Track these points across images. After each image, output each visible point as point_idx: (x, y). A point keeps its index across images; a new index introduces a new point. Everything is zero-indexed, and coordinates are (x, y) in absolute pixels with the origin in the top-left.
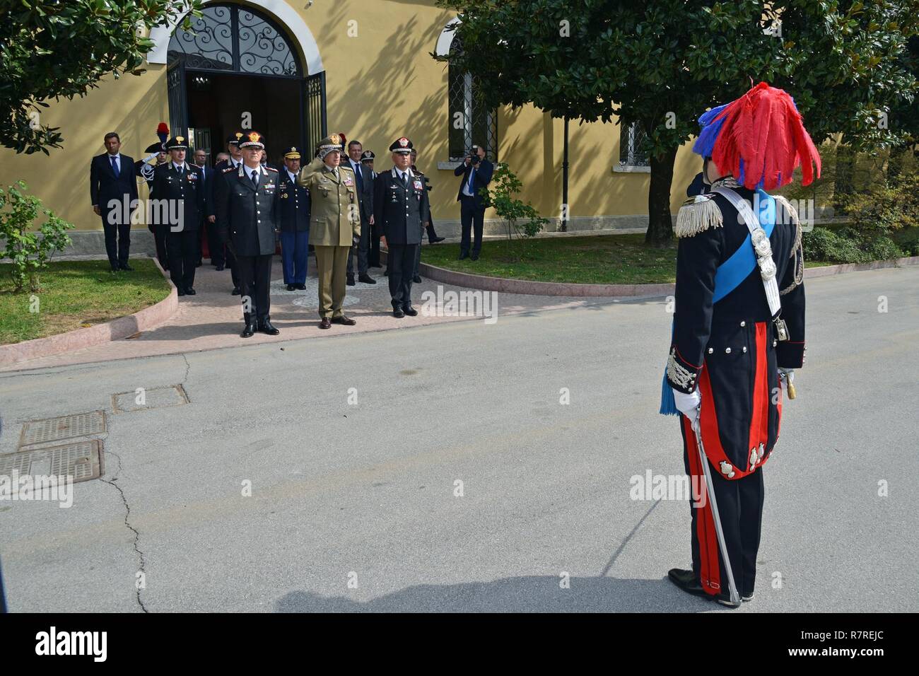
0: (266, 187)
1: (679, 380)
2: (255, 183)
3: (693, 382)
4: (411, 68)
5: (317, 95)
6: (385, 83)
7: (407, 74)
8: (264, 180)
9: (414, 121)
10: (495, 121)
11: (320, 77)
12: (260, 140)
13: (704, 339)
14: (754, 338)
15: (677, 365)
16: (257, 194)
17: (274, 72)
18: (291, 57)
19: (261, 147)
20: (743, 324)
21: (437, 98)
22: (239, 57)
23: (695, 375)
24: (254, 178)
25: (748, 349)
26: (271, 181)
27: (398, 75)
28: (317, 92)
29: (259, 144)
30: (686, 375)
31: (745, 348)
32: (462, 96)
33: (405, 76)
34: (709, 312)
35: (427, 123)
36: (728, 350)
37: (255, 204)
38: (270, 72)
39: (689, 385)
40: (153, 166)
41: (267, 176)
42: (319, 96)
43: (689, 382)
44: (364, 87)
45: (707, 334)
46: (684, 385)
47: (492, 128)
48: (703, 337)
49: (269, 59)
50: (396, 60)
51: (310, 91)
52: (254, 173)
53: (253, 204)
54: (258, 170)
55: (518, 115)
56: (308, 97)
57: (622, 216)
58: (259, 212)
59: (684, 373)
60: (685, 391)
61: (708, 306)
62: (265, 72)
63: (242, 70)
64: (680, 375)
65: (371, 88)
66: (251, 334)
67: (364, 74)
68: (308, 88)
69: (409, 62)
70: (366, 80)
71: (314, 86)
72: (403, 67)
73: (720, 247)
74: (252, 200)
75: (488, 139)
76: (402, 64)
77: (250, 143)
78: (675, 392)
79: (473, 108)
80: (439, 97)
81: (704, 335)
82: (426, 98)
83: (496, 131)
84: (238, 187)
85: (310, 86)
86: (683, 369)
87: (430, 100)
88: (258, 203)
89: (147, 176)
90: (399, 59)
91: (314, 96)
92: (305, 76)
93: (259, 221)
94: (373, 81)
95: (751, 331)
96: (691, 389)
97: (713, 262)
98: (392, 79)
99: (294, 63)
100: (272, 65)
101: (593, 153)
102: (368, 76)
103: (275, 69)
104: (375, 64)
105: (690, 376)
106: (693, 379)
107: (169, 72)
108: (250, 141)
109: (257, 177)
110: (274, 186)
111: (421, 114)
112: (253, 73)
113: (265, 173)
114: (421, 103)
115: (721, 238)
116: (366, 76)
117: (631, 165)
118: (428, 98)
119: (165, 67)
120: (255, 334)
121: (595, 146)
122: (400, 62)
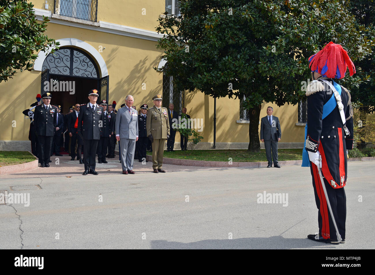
0: (98, 112)
1: (311, 147)
2: (93, 110)
3: (316, 147)
4: (144, 78)
5: (105, 85)
6: (132, 85)
7: (142, 81)
8: (98, 109)
9: (145, 100)
10: (183, 99)
11: (107, 78)
12: (97, 93)
13: (320, 132)
14: (338, 133)
15: (310, 142)
16: (94, 114)
17: (87, 76)
18: (95, 70)
19: (97, 96)
20: (333, 127)
21: (156, 91)
22: (73, 70)
23: (317, 145)
24: (93, 108)
25: (336, 136)
26: (100, 110)
27: (138, 82)
28: (105, 84)
29: (97, 94)
30: (314, 145)
31: (335, 136)
32: (168, 88)
33: (141, 82)
34: (321, 121)
35: (150, 102)
36: (329, 137)
37: (93, 118)
38: (85, 76)
39: (315, 149)
40: (33, 112)
41: (99, 108)
42: (106, 86)
43: (315, 148)
44: (122, 86)
45: (321, 130)
46: (313, 149)
47: (182, 102)
48: (319, 131)
49: (86, 71)
50: (138, 75)
51: (102, 84)
52: (93, 106)
53: (92, 118)
54: (95, 105)
55: (192, 99)
56: (101, 87)
57: (241, 143)
58: (94, 122)
59: (313, 144)
60: (314, 151)
61: (321, 119)
62: (83, 76)
63: (73, 75)
64: (312, 145)
65: (126, 87)
66: (87, 174)
67: (123, 80)
68: (102, 83)
69: (143, 76)
70: (124, 83)
71: (104, 82)
72: (140, 78)
73: (324, 97)
74: (92, 116)
75: (180, 107)
76: (140, 77)
77: (93, 94)
78: (309, 152)
79: (173, 93)
80: (157, 90)
81: (320, 130)
82: (151, 91)
83: (184, 103)
84: (87, 111)
85: (102, 82)
86: (312, 143)
87: (153, 91)
88: (94, 118)
89: (31, 116)
90: (139, 75)
91: (104, 86)
92: (100, 78)
93: (94, 125)
94: (127, 85)
95: (337, 130)
96: (316, 150)
97: (322, 103)
98: (135, 83)
99: (96, 73)
100: (87, 73)
101: (224, 119)
102: (125, 82)
103: (88, 75)
104: (128, 77)
105: (315, 145)
106: (316, 146)
107: (42, 74)
108: (93, 93)
109: (95, 108)
110: (101, 112)
111: (148, 98)
112: (78, 76)
113: (98, 106)
114: (149, 92)
115: (324, 94)
116: (124, 81)
117: (245, 120)
118: (152, 91)
119: (41, 73)
120: (88, 174)
121: (225, 117)
122: (140, 76)
